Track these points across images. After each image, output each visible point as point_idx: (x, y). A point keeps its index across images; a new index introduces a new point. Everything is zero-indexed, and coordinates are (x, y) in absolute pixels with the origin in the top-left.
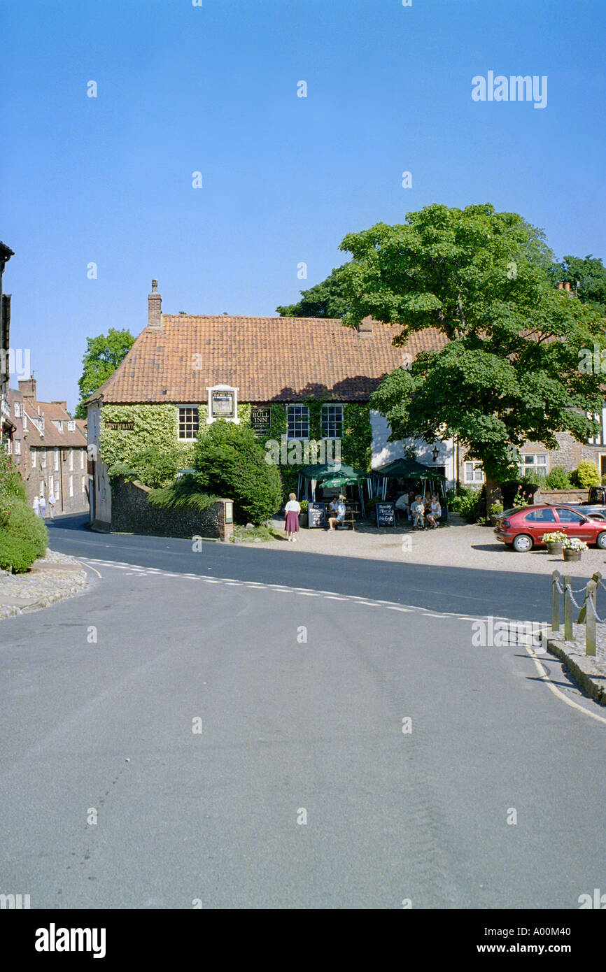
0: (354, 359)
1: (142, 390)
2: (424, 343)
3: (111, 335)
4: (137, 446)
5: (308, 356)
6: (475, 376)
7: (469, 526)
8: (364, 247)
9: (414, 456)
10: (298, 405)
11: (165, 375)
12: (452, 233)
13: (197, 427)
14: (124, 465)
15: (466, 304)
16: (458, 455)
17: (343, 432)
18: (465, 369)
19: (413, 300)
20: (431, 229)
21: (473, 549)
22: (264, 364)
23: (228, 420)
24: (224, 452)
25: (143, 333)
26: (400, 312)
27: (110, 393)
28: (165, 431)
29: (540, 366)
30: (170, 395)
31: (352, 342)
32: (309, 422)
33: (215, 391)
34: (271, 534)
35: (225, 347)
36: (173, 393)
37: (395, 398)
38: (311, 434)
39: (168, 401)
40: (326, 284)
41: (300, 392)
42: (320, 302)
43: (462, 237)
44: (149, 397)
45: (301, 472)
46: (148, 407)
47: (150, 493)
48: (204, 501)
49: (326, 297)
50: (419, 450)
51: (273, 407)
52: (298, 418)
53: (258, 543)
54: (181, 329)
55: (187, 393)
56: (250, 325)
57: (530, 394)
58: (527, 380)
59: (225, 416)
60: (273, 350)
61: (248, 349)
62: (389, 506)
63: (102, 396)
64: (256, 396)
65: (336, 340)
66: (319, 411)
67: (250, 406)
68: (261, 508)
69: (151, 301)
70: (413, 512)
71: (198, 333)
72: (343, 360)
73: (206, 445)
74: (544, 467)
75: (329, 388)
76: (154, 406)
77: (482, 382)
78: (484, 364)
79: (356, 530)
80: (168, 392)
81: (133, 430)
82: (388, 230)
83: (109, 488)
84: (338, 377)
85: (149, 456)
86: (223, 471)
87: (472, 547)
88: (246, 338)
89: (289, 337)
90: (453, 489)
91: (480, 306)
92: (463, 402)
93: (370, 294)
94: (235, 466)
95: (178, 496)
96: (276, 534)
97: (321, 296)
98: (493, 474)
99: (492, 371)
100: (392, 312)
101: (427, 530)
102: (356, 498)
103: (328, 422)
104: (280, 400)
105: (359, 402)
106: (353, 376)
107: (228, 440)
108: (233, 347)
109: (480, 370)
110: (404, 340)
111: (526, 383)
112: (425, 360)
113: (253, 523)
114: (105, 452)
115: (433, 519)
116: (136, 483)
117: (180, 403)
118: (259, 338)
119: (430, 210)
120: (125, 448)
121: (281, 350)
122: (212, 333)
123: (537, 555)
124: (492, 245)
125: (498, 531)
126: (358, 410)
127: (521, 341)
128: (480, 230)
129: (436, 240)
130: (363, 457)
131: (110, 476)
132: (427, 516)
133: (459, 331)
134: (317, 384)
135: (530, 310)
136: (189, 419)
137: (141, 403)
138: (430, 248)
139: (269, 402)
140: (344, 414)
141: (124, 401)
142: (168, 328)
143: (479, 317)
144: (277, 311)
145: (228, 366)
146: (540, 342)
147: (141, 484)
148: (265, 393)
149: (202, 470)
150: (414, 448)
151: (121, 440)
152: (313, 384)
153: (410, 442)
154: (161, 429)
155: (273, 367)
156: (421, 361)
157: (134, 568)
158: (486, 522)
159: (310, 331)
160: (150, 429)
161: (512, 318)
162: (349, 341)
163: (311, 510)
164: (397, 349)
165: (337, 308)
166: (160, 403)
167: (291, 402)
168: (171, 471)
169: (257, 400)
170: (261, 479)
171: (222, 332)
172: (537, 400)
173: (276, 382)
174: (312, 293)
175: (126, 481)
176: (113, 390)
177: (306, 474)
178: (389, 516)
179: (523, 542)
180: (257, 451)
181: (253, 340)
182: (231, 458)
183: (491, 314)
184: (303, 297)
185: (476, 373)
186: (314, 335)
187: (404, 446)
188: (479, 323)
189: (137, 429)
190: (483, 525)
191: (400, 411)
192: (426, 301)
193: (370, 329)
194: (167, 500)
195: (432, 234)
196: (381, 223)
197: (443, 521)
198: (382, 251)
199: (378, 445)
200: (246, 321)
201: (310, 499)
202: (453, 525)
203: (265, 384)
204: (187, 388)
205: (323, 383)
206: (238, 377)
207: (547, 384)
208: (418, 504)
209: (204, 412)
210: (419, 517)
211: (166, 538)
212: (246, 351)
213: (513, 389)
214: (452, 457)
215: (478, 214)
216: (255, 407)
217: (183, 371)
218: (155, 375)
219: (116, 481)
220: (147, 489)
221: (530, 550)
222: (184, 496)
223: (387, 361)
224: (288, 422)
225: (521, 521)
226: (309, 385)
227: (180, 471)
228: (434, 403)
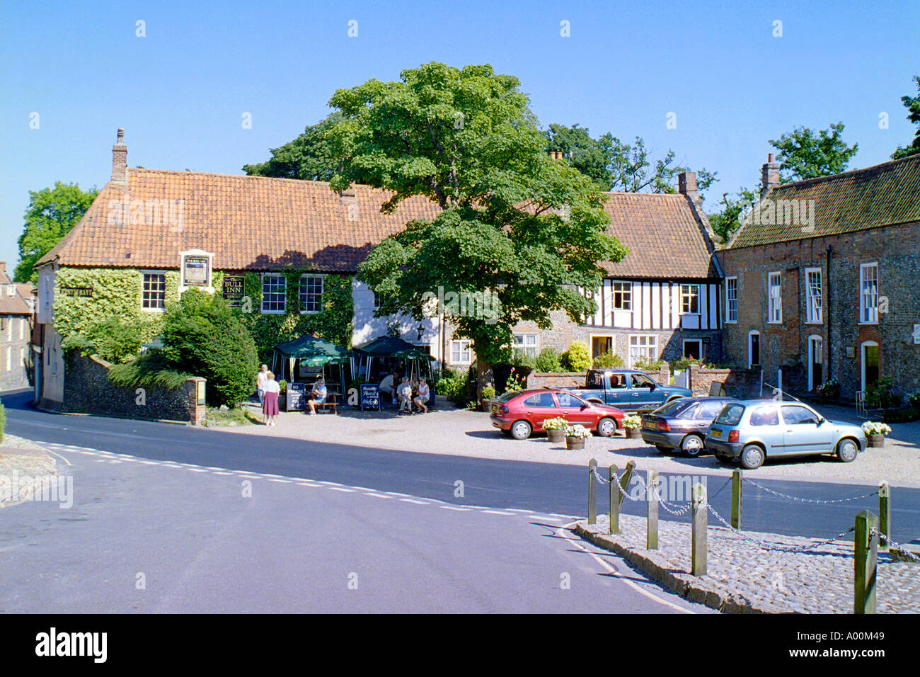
0: (335, 225)
1: (103, 253)
2: (410, 211)
3: (57, 188)
4: (96, 315)
5: (286, 221)
6: (472, 249)
7: (458, 411)
8: (354, 104)
9: (398, 333)
10: (274, 274)
11: (129, 236)
12: (450, 94)
13: (162, 296)
14: (79, 336)
15: (461, 171)
16: (444, 334)
17: (322, 305)
18: (461, 241)
19: (408, 165)
20: (429, 90)
21: (467, 435)
22: (238, 227)
23: (201, 289)
24: (197, 324)
25: (105, 187)
26: (393, 176)
27: (67, 254)
28: (127, 299)
29: (537, 240)
30: (134, 259)
31: (333, 208)
32: (286, 293)
33: (188, 256)
34: (246, 416)
35: (196, 207)
36: (137, 256)
37: (386, 270)
38: (288, 307)
39: (132, 265)
40: (298, 143)
41: (276, 261)
42: (291, 162)
43: (461, 99)
44: (111, 260)
45: (276, 348)
46: (109, 271)
47: (111, 369)
48: (173, 379)
49: (297, 157)
50: (402, 326)
51: (248, 275)
52: (274, 289)
53: (232, 427)
54: (148, 185)
55: (153, 257)
56: (224, 184)
57: (528, 270)
58: (525, 255)
59: (199, 284)
60: (248, 213)
61: (222, 210)
62: (374, 389)
63: (58, 257)
64: (230, 263)
65: (317, 204)
66: (298, 281)
67: (222, 274)
68: (237, 388)
69: (115, 153)
70: (400, 395)
71: (167, 191)
72: (324, 227)
73: (178, 317)
74: (534, 348)
75: (308, 257)
76: (116, 271)
77: (480, 255)
78: (482, 236)
79: (338, 413)
80: (132, 256)
81: (91, 296)
82: (381, 87)
83: (61, 363)
84: (318, 245)
85: (110, 327)
86: (195, 346)
87: (467, 433)
88: (219, 199)
89: (266, 199)
90: (438, 370)
91: (475, 173)
92: (457, 276)
93: (361, 155)
94: (209, 341)
95: (143, 373)
96: (252, 417)
97: (292, 156)
98: (485, 354)
99: (490, 244)
100: (385, 176)
101: (414, 415)
102: (337, 378)
103: (307, 294)
104: (256, 268)
105: (341, 273)
106: (335, 245)
107: (202, 311)
108: (205, 208)
109: (477, 243)
110: (393, 207)
111: (524, 257)
112: (416, 229)
113: (227, 405)
114: (59, 321)
115: (420, 403)
116: (94, 357)
117: (145, 268)
118: (233, 199)
119: (429, 69)
120: (82, 318)
121: (257, 213)
122: (182, 192)
123: (537, 443)
124: (489, 109)
125: (494, 416)
126: (339, 282)
127: (516, 213)
128: (480, 92)
129: (434, 101)
130: (344, 333)
131: (65, 349)
132: (415, 399)
133: (452, 200)
134: (295, 252)
135: (528, 179)
136: (154, 287)
137: (102, 267)
138: (427, 109)
139: (243, 270)
140: (325, 286)
141: (82, 264)
142: (133, 184)
143: (473, 186)
144: (243, 169)
145: (198, 228)
146: (537, 214)
147: (100, 358)
148: (239, 260)
149: (171, 344)
150: (398, 325)
151: (77, 308)
152: (291, 252)
153: (395, 318)
154: (123, 296)
155: (248, 231)
156: (411, 230)
157: (103, 454)
158: (477, 406)
159: (288, 194)
160: (110, 296)
161: (512, 187)
162: (331, 206)
163: (290, 391)
164: (386, 216)
165: (309, 170)
166: (123, 268)
167: (268, 271)
168: (134, 345)
169: (230, 268)
170: (238, 356)
171: (193, 191)
172: (535, 276)
173: (251, 248)
174: (283, 152)
175: (83, 354)
176: (70, 251)
177: (283, 351)
178: (373, 399)
179: (522, 429)
180: (233, 324)
181: (226, 200)
182: (204, 331)
183: (489, 183)
184: (272, 156)
185: (474, 245)
186: (293, 198)
187: (387, 322)
188: (474, 192)
189: (96, 296)
190: (474, 410)
191: (390, 285)
192: (421, 166)
193: (353, 194)
194: (130, 377)
195: (430, 94)
196: (374, 80)
197: (431, 405)
198: (374, 110)
199: (360, 321)
200: (219, 179)
201: (288, 380)
202: (442, 409)
203: (238, 250)
204: (153, 252)
205: (302, 251)
206: (209, 241)
207: (546, 259)
208: (404, 386)
209: (171, 279)
210: (406, 401)
211: (128, 420)
212: (219, 213)
213: (511, 264)
214: (437, 336)
215: (476, 75)
216: (228, 275)
217: (149, 233)
218: (118, 236)
219: (71, 355)
220: (107, 364)
221: (528, 438)
222: (150, 373)
223: (370, 229)
224: (263, 293)
225: (519, 406)
226: (287, 253)
227: (144, 345)
228: (427, 277)
